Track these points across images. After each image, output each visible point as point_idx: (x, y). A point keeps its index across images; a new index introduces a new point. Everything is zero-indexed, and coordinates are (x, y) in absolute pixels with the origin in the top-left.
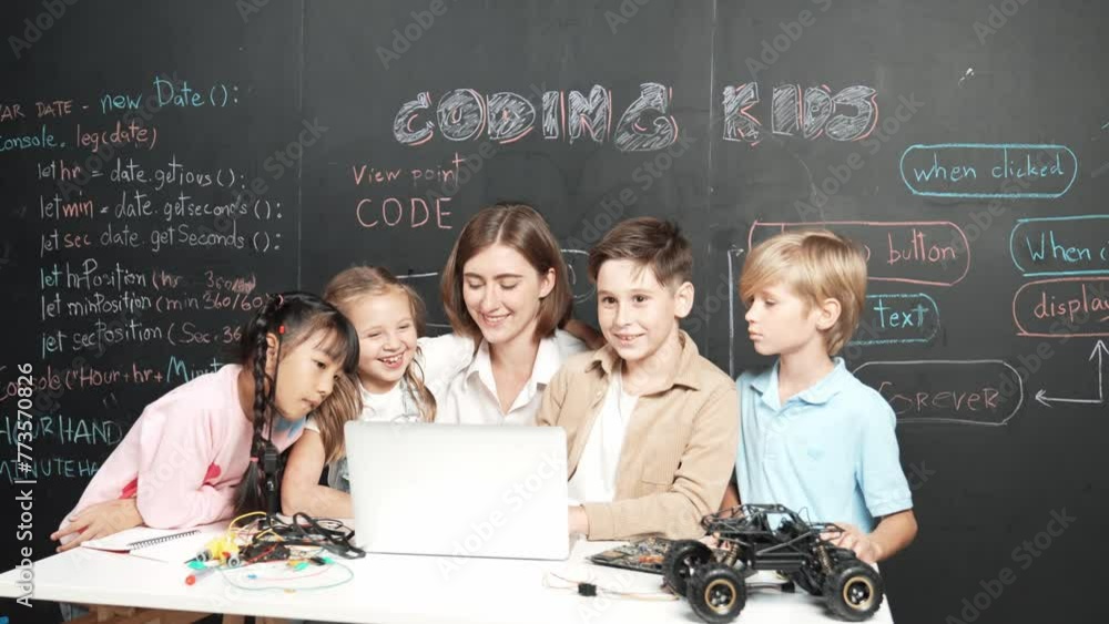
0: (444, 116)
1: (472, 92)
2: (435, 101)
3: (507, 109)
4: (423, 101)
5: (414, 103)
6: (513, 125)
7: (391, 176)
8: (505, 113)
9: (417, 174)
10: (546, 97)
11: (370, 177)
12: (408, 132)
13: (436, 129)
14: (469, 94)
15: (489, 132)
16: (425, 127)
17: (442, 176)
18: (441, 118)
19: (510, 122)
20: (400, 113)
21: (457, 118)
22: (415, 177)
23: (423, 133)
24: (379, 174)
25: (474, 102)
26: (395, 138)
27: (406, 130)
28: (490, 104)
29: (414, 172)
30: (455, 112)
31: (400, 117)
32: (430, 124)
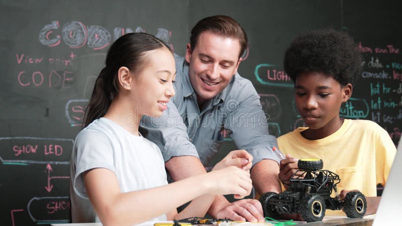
0: (66, 34)
1: (80, 23)
2: (62, 25)
3: (97, 33)
4: (55, 25)
5: (50, 25)
6: (100, 41)
7: (37, 61)
8: (96, 35)
9: (52, 61)
10: (116, 30)
11: (26, 60)
12: (47, 40)
13: (62, 40)
14: (79, 25)
15: (88, 44)
16: (56, 38)
17: (65, 62)
18: (64, 34)
19: (99, 40)
20: (43, 29)
21: (72, 34)
22: (50, 62)
23: (54, 40)
24: (30, 59)
25: (81, 29)
26: (40, 43)
27: (46, 38)
28: (89, 30)
29: (50, 60)
30: (71, 33)
31: (42, 32)
32: (59, 37)
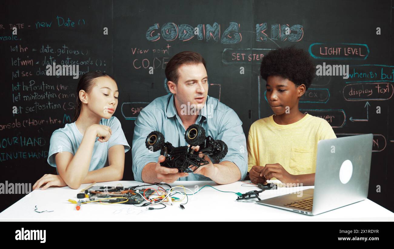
0: (164, 31)
1: (173, 24)
2: (161, 26)
3: (185, 30)
4: (157, 26)
5: (154, 27)
6: (187, 35)
7: (145, 51)
8: (185, 31)
9: (155, 51)
11: (138, 52)
12: (151, 37)
13: (161, 36)
14: (172, 25)
15: (179, 37)
16: (157, 35)
17: (163, 51)
20: (148, 30)
21: (168, 32)
22: (154, 52)
23: (156, 37)
24: (141, 51)
25: (174, 27)
26: (146, 39)
27: (150, 36)
28: (180, 28)
29: (153, 50)
30: (167, 30)
31: (148, 32)
32: (159, 34)
